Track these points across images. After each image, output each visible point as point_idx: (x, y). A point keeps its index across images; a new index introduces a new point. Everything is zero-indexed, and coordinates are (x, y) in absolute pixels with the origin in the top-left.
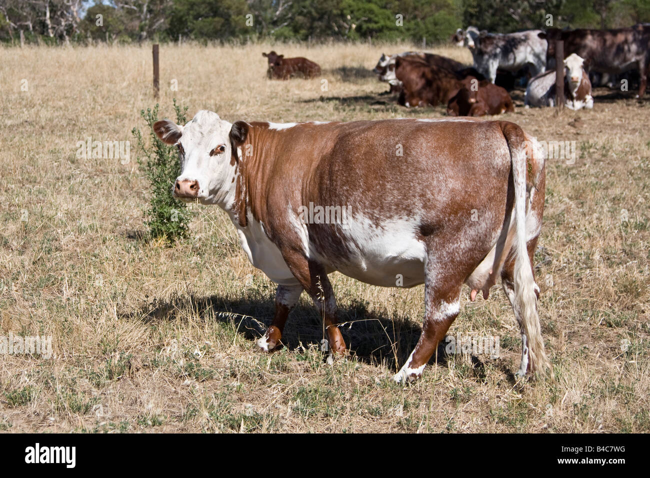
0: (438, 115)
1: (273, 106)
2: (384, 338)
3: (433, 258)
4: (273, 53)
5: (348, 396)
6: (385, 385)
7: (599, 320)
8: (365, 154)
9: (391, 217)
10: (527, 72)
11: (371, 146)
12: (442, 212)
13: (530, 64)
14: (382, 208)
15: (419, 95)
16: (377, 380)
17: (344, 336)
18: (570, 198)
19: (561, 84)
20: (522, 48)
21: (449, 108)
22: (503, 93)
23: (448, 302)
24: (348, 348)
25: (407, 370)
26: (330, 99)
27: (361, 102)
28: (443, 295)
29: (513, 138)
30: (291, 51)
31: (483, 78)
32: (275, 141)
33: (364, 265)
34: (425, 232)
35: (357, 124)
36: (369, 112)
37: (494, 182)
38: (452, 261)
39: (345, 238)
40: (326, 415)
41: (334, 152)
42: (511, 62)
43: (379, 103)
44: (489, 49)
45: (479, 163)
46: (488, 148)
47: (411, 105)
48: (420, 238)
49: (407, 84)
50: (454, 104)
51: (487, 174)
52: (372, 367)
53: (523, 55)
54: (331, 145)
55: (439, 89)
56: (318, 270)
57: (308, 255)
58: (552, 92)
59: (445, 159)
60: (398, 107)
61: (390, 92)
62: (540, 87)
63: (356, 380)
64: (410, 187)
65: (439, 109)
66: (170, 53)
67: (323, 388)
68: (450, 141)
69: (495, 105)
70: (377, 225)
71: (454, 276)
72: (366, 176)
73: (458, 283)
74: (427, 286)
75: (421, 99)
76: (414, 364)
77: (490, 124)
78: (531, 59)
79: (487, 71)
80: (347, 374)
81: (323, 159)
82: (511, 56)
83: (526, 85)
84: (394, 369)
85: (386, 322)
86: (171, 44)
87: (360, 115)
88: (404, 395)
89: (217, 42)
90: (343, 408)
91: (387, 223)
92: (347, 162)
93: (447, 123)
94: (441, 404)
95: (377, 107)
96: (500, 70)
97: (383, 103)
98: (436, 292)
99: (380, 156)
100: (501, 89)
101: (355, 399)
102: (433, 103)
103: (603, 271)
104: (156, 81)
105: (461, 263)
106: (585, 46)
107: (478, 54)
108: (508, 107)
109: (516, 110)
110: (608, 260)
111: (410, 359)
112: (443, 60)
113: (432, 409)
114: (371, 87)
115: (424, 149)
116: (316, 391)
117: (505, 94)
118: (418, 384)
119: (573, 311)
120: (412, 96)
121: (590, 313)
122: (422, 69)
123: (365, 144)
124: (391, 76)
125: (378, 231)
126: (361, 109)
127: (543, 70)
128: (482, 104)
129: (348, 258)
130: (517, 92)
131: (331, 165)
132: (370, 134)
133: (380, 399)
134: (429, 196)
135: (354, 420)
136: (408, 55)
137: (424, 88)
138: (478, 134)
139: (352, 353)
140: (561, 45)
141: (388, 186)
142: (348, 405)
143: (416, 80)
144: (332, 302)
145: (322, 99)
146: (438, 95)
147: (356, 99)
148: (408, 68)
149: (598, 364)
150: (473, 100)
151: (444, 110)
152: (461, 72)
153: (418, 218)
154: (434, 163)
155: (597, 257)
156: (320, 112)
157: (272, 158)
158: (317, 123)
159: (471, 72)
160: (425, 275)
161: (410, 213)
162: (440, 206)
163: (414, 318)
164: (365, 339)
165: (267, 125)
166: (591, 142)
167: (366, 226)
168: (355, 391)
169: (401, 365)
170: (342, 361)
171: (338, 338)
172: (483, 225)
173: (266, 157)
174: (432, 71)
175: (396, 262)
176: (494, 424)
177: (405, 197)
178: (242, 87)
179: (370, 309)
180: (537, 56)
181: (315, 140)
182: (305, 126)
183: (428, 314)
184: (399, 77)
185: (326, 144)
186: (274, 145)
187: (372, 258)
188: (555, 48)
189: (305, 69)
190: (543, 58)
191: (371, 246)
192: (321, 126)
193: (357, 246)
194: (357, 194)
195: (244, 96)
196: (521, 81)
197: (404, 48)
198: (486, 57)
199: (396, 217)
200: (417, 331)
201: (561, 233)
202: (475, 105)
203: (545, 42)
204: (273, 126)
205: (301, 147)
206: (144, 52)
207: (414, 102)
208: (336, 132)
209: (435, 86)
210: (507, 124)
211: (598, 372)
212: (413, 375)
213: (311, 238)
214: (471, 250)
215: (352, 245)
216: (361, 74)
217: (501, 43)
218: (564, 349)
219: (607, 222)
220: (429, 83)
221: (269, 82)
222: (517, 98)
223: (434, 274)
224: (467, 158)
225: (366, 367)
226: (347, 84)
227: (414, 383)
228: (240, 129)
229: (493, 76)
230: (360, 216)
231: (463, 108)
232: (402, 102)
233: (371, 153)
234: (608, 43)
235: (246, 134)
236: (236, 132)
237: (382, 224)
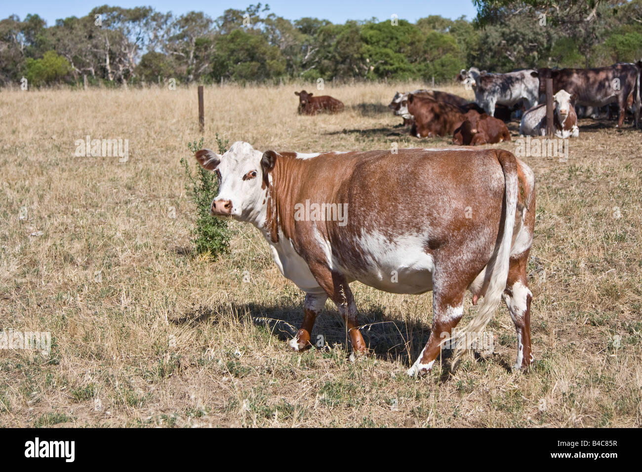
0: (445, 144)
1: (303, 138)
2: (399, 338)
3: (440, 268)
4: (304, 92)
5: (367, 389)
6: (400, 379)
7: (585, 320)
8: (380, 179)
9: (402, 234)
10: (521, 106)
11: (385, 173)
12: (447, 228)
13: (525, 99)
14: (395, 226)
15: (429, 127)
16: (393, 374)
17: (365, 337)
18: (559, 215)
20: (517, 86)
21: (454, 138)
22: (501, 124)
23: (454, 306)
24: (367, 347)
25: (418, 366)
26: (352, 132)
27: (379, 134)
28: (448, 300)
29: (507, 164)
31: (482, 111)
32: (301, 169)
33: (380, 275)
34: (433, 246)
35: (372, 154)
36: (386, 142)
37: (492, 202)
38: (456, 271)
39: (363, 253)
40: (349, 405)
41: (353, 178)
42: (508, 98)
43: (394, 134)
44: (489, 86)
45: (477, 186)
46: (486, 172)
47: (422, 136)
48: (428, 252)
49: (418, 118)
50: (459, 134)
51: (485, 195)
52: (389, 364)
53: (519, 91)
54: (350, 171)
55: (445, 122)
56: (340, 280)
57: (331, 267)
58: (544, 123)
59: (448, 182)
60: (411, 137)
61: (404, 125)
62: (533, 119)
63: (375, 375)
64: (419, 208)
65: (446, 138)
66: (215, 94)
67: (347, 382)
68: (453, 168)
69: (494, 135)
70: (391, 241)
71: (458, 283)
72: (381, 199)
73: (461, 289)
74: (435, 293)
75: (430, 130)
76: (424, 360)
77: (487, 152)
78: (525, 95)
79: (487, 105)
80: (367, 370)
81: (343, 184)
82: (508, 92)
83: (520, 117)
84: (407, 364)
85: (401, 325)
86: (214, 85)
87: (377, 145)
88: (416, 387)
89: (255, 83)
90: (363, 399)
91: (399, 239)
92: (363, 187)
93: (450, 152)
94: (448, 394)
95: (392, 138)
96: (498, 105)
97: (398, 135)
98: (442, 298)
99: (393, 181)
100: (499, 121)
101: (374, 391)
102: (440, 134)
103: (587, 278)
104: (201, 117)
105: (463, 272)
106: (571, 83)
107: (479, 91)
108: (505, 136)
109: (512, 139)
110: (592, 268)
111: (421, 356)
113: (440, 399)
114: (387, 120)
115: (430, 175)
116: (340, 385)
117: (503, 125)
118: (428, 377)
119: (561, 313)
120: (423, 127)
121: (576, 314)
122: (431, 105)
123: (379, 171)
124: (404, 111)
125: (392, 246)
126: (379, 140)
127: (536, 104)
128: (483, 134)
129: (366, 270)
130: (513, 124)
131: (350, 189)
132: (383, 162)
133: (396, 390)
134: (435, 214)
135: (373, 409)
136: (420, 93)
137: (432, 121)
138: (477, 161)
139: (371, 351)
140: (550, 82)
141: (400, 207)
142: (368, 396)
143: (426, 114)
144: (352, 307)
145: (345, 132)
146: (445, 127)
147: (374, 131)
148: (419, 104)
149: (584, 358)
150: (474, 131)
151: (450, 140)
152: (464, 107)
153: (426, 234)
154: (439, 186)
155: (582, 265)
156: (343, 143)
157: (299, 184)
158: (338, 153)
159: (474, 106)
160: (433, 283)
161: (419, 230)
162: (445, 223)
163: (424, 320)
164: (382, 339)
165: (294, 155)
166: (577, 165)
167: (381, 242)
168: (374, 384)
170: (362, 358)
171: (359, 338)
172: (483, 239)
173: (294, 183)
174: (441, 107)
175: (408, 272)
176: (494, 411)
177: (415, 216)
178: (275, 121)
179: (387, 312)
180: (530, 92)
181: (336, 168)
182: (327, 155)
183: (436, 317)
184: (411, 112)
185: (346, 171)
186: (301, 173)
187: (387, 269)
188: (545, 85)
189: (330, 105)
190: (536, 93)
191: (385, 259)
192: (341, 155)
193: (374, 259)
194: (373, 214)
195: (277, 130)
196: (517, 114)
197: (415, 87)
198: (486, 93)
199: (407, 233)
200: (427, 331)
201: (551, 245)
202: (477, 135)
203: (537, 80)
204: (300, 155)
205: (324, 174)
206: (192, 92)
207: (424, 133)
208: (354, 160)
209: (442, 119)
210: (502, 151)
211: (583, 364)
212: (424, 370)
214: (472, 261)
215: (370, 258)
216: (379, 109)
217: (499, 81)
218: (554, 345)
219: (591, 235)
220: (437, 117)
221: (299, 117)
222: (513, 128)
223: (441, 283)
224: (468, 181)
225: (382, 362)
226: (366, 118)
227: (424, 376)
228: (269, 158)
229: (492, 110)
230: (376, 233)
231: (467, 138)
232: (414, 133)
233: (384, 178)
234: (591, 80)
235: (274, 162)
236: (267, 161)
237: (395, 239)
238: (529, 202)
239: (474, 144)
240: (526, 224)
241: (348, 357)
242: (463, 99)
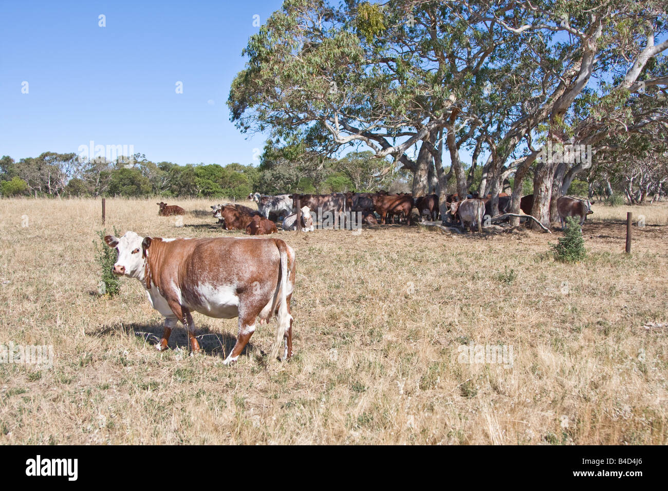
0: (242, 234)
1: (162, 229)
2: (218, 343)
3: (243, 304)
4: (162, 203)
5: (201, 372)
6: (219, 366)
7: (320, 332)
8: (209, 254)
9: (222, 285)
10: (283, 214)
11: (213, 250)
12: (247, 282)
13: (285, 210)
14: (218, 280)
15: (233, 224)
16: (215, 364)
17: (199, 343)
18: (304, 274)
19: (299, 220)
20: (281, 203)
21: (247, 231)
22: (272, 223)
23: (250, 325)
24: (201, 348)
25: (230, 359)
26: (189, 226)
27: (205, 227)
28: (247, 322)
29: (281, 247)
30: (171, 202)
31: (262, 216)
32: (165, 247)
33: (209, 308)
34: (239, 291)
35: (205, 239)
36: (209, 232)
37: (272, 268)
38: (252, 306)
39: (200, 295)
40: (191, 382)
41: (194, 253)
42: (276, 209)
43: (213, 228)
44: (266, 203)
45: (264, 258)
46: (269, 251)
47: (229, 229)
48: (236, 295)
49: (227, 219)
50: (249, 228)
51: (268, 264)
52: (212, 357)
53: (282, 206)
54: (192, 249)
55: (242, 221)
56: (186, 310)
57: (181, 303)
58: (295, 223)
59: (248, 256)
60: (223, 230)
61: (219, 223)
62: (290, 221)
63: (205, 364)
64: (231, 270)
65: (242, 231)
66: (111, 203)
67: (189, 368)
68: (251, 248)
69: (269, 229)
70: (215, 289)
71: (252, 312)
72: (210, 265)
73: (254, 316)
74: (239, 318)
75: (234, 226)
76: (233, 355)
77: (270, 240)
78: (285, 208)
79: (265, 213)
80: (201, 361)
81: (189, 257)
82: (276, 206)
83: (283, 220)
84: (223, 358)
85: (219, 335)
86: (111, 198)
87: (204, 235)
88: (229, 371)
89: (134, 197)
90: (199, 378)
91: (220, 288)
92: (200, 258)
93: (249, 239)
94: (247, 374)
95: (212, 230)
96: (271, 213)
97: (215, 228)
98: (244, 320)
99: (217, 255)
100: (271, 222)
101: (205, 373)
102: (239, 228)
103: (320, 308)
104: (103, 216)
105: (256, 306)
106: (310, 203)
107: (261, 205)
108: (275, 230)
109: (278, 232)
110: (322, 302)
111: (231, 353)
112: (244, 207)
113: (242, 377)
114: (210, 220)
115: (238, 252)
116: (185, 370)
117: (273, 224)
118: (235, 365)
119: (308, 328)
120: (229, 224)
121: (315, 328)
122: (234, 212)
123: (209, 249)
124: (219, 215)
125: (216, 291)
126: (205, 231)
127: (291, 213)
128: (262, 229)
129: (201, 305)
130: (279, 223)
131: (193, 259)
132: (212, 245)
133: (217, 373)
134: (241, 274)
135: (204, 384)
136: (228, 205)
137: (235, 221)
138: (264, 245)
139: (203, 351)
140: (299, 201)
141: (221, 270)
142: (201, 376)
143: (231, 217)
144: (192, 326)
145: (186, 226)
146: (242, 224)
147: (202, 226)
148: (228, 211)
149: (320, 353)
150: (258, 226)
151: (245, 232)
152: (252, 213)
153: (235, 285)
154: (243, 258)
155: (318, 302)
156: (184, 232)
157: (163, 256)
158: (186, 239)
159: (258, 213)
160: (238, 313)
161: (231, 283)
162: (246, 279)
163: (232, 333)
164: (209, 344)
165: (161, 239)
166: (313, 247)
167: (210, 289)
168: (205, 369)
169: (227, 356)
170: (198, 354)
171: (196, 344)
172: (267, 288)
173: (161, 255)
174: (239, 213)
175: (225, 306)
176: (272, 383)
177: (229, 275)
178: (146, 219)
179: (211, 329)
180: (288, 207)
181: (185, 247)
182: (180, 240)
183: (240, 331)
184: (223, 216)
185: (190, 249)
186: (164, 249)
187: (213, 304)
188: (296, 203)
189: (177, 211)
190: (291, 207)
191: (212, 299)
192: (188, 240)
193: (206, 299)
194: (205, 273)
195: (147, 224)
196: (280, 218)
197: (225, 202)
198: (264, 207)
199: (225, 285)
200: (234, 339)
201: (301, 291)
202: (259, 229)
203: (292, 200)
204: (164, 240)
205: (178, 250)
206: (98, 202)
207: (230, 227)
208: (195, 243)
209: (240, 220)
210: (278, 240)
211: (320, 356)
212: (233, 361)
213: (183, 295)
214: (261, 300)
215: (203, 298)
216: (204, 214)
217: (271, 200)
218: (304, 346)
219: (322, 285)
220: (237, 219)
221: (159, 217)
222: (279, 226)
223: (243, 312)
224: (259, 256)
225: (210, 358)
226: (197, 218)
227: (233, 365)
228: (147, 241)
229: (267, 216)
230: (207, 284)
231: (253, 231)
232: (224, 227)
233: (212, 253)
234: (320, 201)
235: (150, 244)
236: (146, 243)
237: (218, 288)
238: (292, 267)
239: (258, 234)
240: (290, 280)
241: (189, 355)
242: (251, 209)
